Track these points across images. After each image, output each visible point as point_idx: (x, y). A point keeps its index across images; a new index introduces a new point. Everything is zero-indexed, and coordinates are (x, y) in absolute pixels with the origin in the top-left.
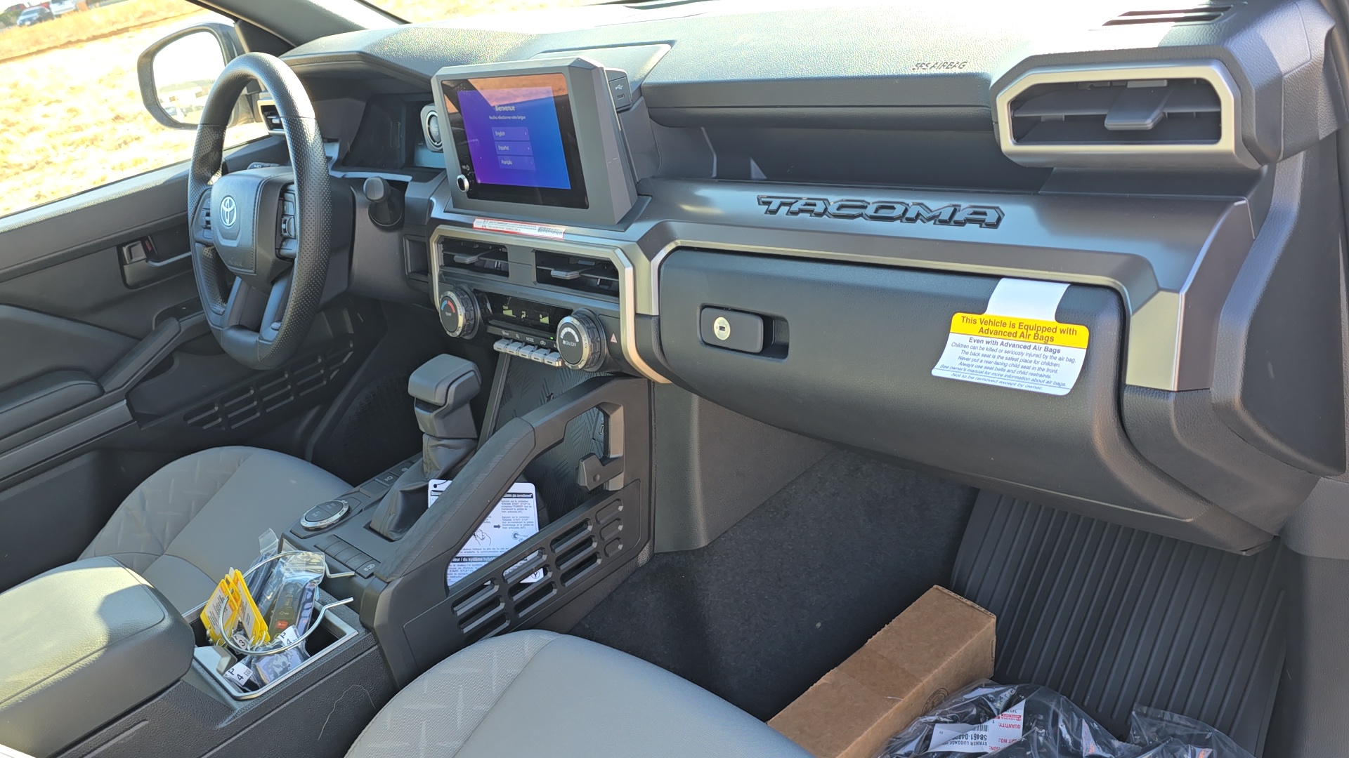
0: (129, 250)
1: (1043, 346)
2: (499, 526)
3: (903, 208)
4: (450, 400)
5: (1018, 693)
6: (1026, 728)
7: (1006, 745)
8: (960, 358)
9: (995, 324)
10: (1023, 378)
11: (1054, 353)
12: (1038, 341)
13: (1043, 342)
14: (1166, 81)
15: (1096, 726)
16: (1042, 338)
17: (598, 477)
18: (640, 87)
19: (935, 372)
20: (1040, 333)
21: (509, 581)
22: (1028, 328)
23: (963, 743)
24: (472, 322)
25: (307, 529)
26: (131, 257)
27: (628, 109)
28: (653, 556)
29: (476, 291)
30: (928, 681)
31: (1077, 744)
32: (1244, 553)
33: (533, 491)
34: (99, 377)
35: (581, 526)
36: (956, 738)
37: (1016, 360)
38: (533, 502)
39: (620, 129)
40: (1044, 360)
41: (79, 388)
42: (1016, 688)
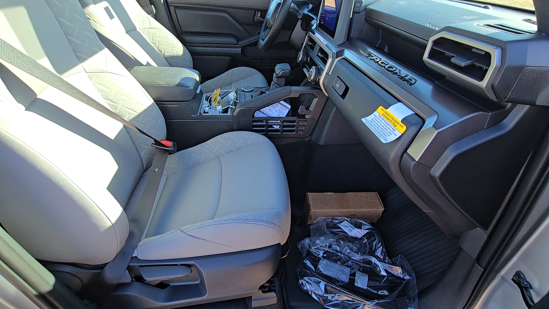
0: (257, 13)
1: (393, 127)
2: (276, 111)
3: (395, 69)
4: (280, 75)
5: (371, 229)
6: (364, 236)
7: (355, 236)
8: (372, 119)
9: (387, 114)
10: (380, 133)
11: (394, 130)
12: (393, 125)
13: (394, 126)
14: (484, 52)
15: (384, 250)
16: (394, 125)
17: (303, 112)
18: (366, 8)
19: (363, 119)
20: (395, 122)
21: (269, 124)
22: (393, 119)
23: (346, 228)
24: (303, 60)
25: (242, 90)
26: (257, 15)
27: (359, 13)
28: (310, 140)
29: (307, 53)
30: (353, 210)
31: (376, 250)
32: (447, 235)
33: (290, 108)
34: (238, 40)
35: (294, 122)
36: (346, 226)
37: (384, 127)
38: (288, 110)
39: (351, 17)
40: (389, 131)
41: (233, 40)
42: (372, 227)
